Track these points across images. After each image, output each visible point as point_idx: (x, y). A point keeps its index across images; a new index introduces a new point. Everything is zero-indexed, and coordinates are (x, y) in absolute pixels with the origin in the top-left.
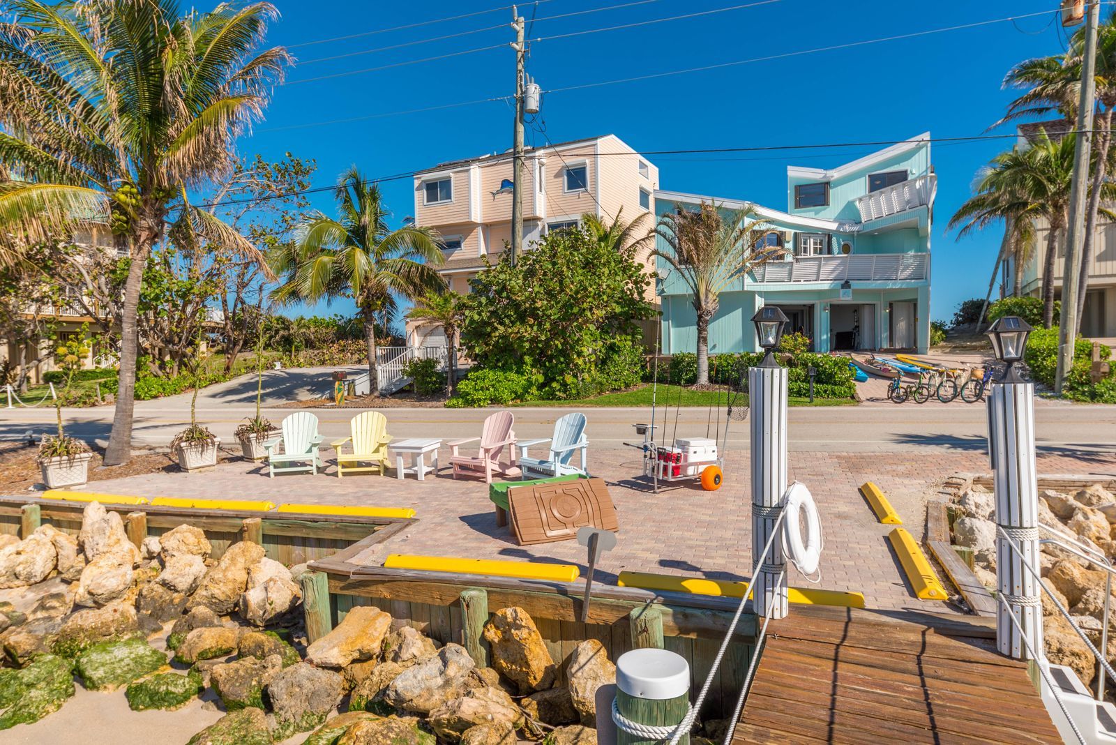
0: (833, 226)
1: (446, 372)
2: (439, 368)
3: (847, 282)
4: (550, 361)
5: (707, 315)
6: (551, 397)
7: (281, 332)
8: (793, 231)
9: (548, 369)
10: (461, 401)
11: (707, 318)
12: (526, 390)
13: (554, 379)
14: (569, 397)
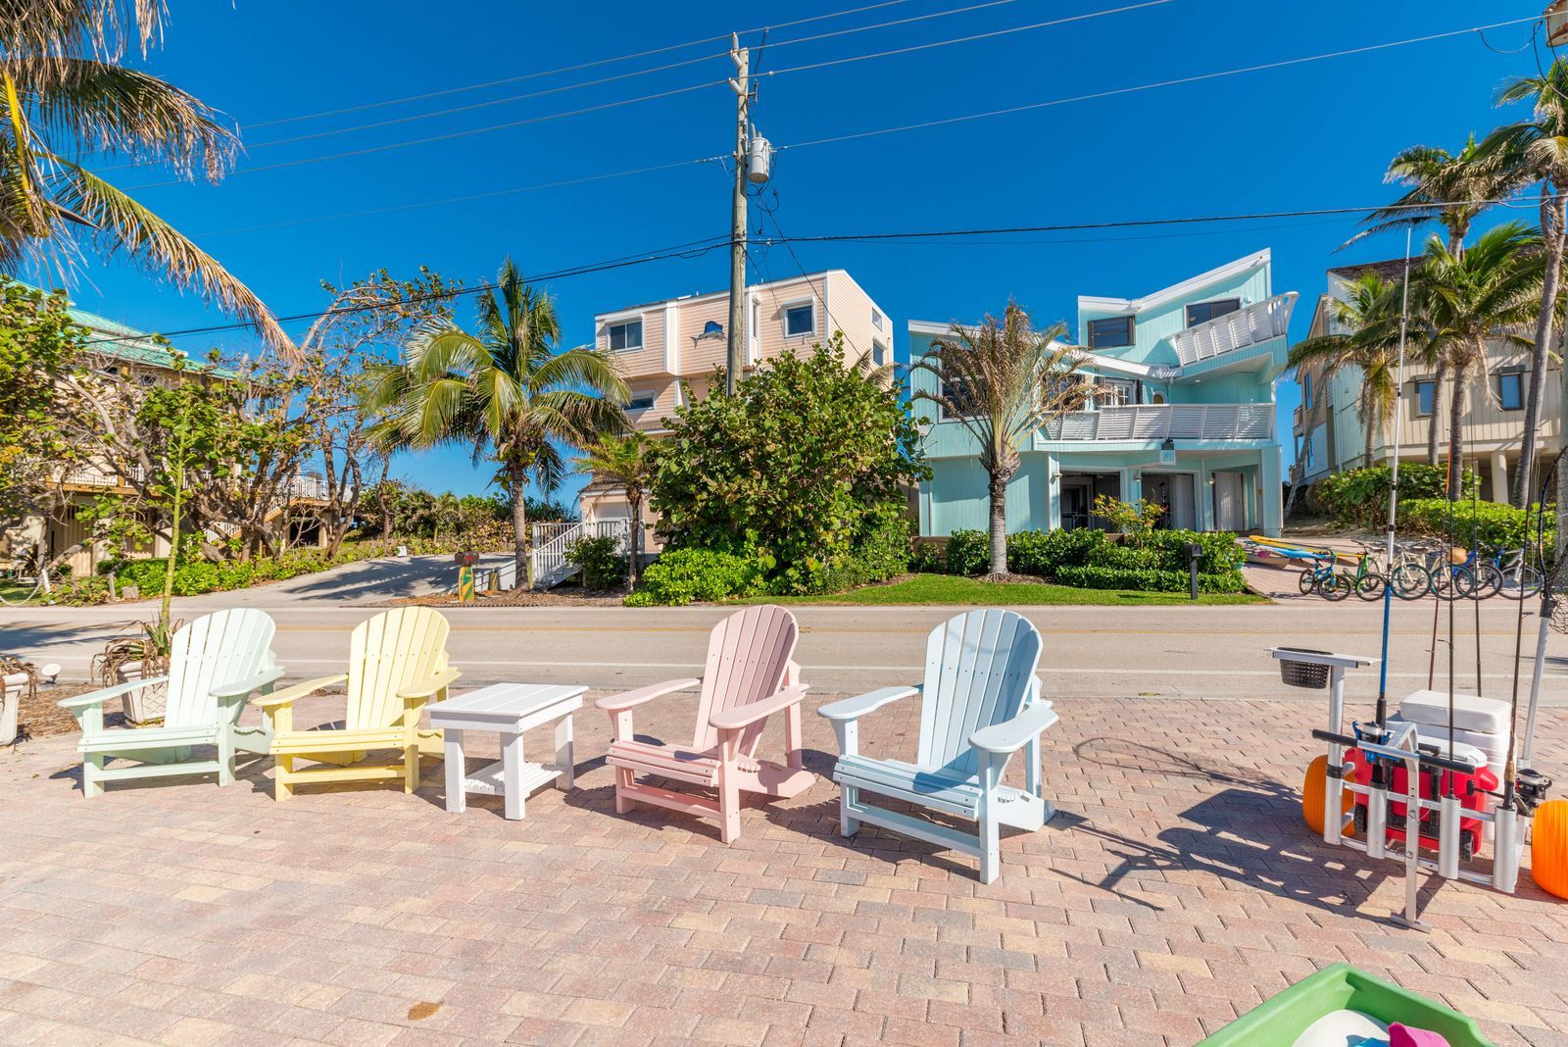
0: (1144, 370)
1: (628, 557)
2: (618, 551)
3: (1169, 441)
4: (783, 538)
5: (1004, 475)
6: (785, 591)
7: (420, 512)
8: (1093, 375)
9: (782, 548)
10: (648, 596)
11: (1005, 479)
12: (748, 579)
13: (789, 565)
14: (811, 591)
